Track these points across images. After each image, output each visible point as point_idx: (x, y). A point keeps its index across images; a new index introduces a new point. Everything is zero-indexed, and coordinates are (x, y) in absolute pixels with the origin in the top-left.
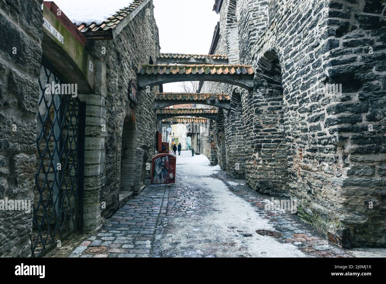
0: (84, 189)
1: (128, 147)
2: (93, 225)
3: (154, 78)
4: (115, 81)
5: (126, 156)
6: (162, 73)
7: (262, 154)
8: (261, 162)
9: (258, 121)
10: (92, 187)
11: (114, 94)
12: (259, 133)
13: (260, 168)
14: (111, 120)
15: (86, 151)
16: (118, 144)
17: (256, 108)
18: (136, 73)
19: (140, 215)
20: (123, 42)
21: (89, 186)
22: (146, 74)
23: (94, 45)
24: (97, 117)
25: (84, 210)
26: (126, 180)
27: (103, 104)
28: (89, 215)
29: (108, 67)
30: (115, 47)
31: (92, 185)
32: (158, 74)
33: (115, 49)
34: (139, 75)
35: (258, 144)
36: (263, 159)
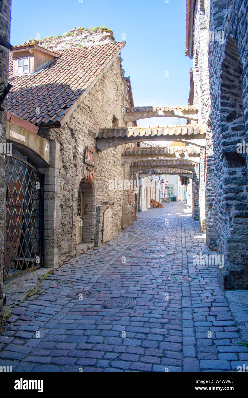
0: (45, 238)
1: (88, 204)
2: (52, 265)
3: (111, 141)
4: (69, 153)
5: (87, 213)
6: (118, 136)
7: (213, 212)
8: (212, 220)
9: (209, 180)
10: (50, 237)
11: (68, 164)
12: (211, 192)
13: (211, 225)
14: (65, 185)
15: (45, 211)
16: (74, 204)
17: (208, 167)
18: (94, 138)
19: (91, 262)
20: (76, 119)
21: (48, 237)
22: (103, 137)
23: (49, 131)
24: (52, 185)
25: (45, 253)
26: (87, 234)
27: (57, 175)
28: (49, 257)
29: (61, 144)
30: (68, 126)
31: (50, 236)
32: (114, 137)
33: (69, 127)
34: (97, 139)
35: (209, 202)
36: (214, 217)
